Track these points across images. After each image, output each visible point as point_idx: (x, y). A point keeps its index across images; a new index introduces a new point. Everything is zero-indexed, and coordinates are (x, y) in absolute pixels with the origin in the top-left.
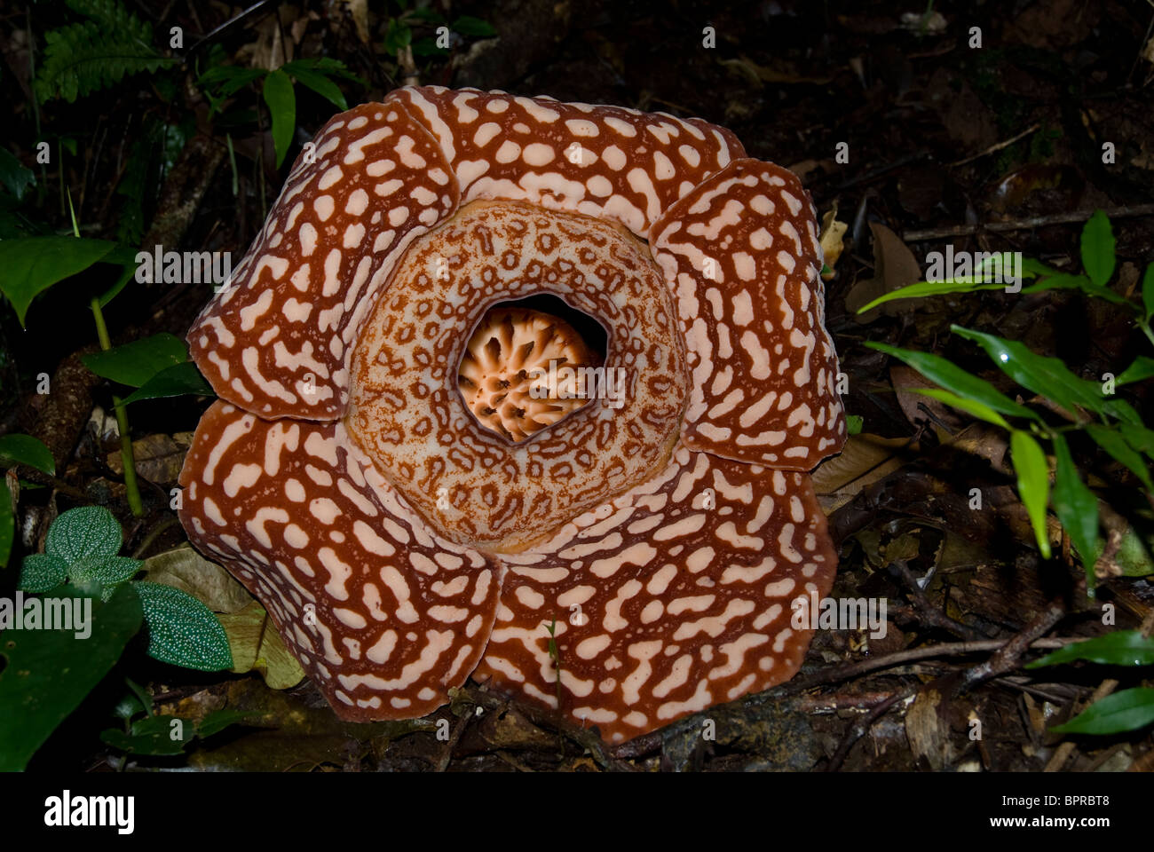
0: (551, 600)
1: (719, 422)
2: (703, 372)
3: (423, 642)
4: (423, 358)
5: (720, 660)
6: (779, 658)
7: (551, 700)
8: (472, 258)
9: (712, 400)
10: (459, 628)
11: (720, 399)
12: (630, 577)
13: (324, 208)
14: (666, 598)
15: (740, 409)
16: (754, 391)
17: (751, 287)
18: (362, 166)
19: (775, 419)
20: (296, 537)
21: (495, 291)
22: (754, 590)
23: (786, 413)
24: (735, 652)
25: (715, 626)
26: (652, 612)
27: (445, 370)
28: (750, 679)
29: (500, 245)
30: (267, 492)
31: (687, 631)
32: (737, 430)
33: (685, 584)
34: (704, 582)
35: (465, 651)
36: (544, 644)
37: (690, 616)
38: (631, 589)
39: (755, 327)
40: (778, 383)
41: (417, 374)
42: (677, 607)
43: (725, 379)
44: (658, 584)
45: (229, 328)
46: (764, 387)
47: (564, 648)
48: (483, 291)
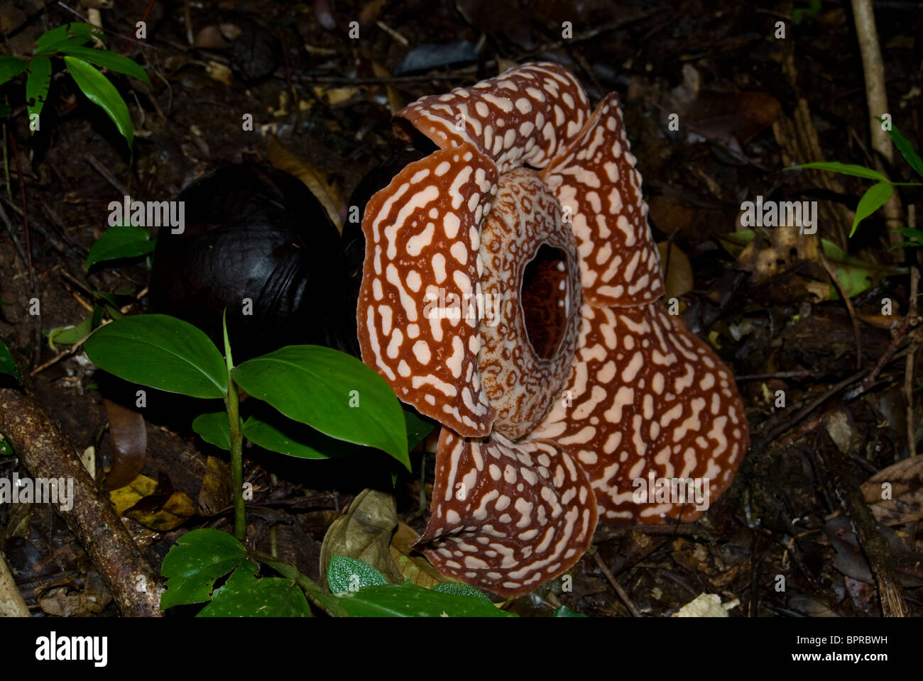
0: (600, 452)
1: (613, 283)
2: (586, 249)
3: (565, 523)
4: (504, 330)
5: (713, 444)
6: (739, 426)
7: (626, 514)
8: (503, 239)
9: (601, 269)
10: (575, 501)
11: (605, 267)
12: (632, 414)
13: (459, 251)
14: (657, 417)
15: (621, 269)
16: (627, 254)
17: (618, 185)
18: (464, 205)
19: (642, 268)
20: (503, 502)
21: (521, 257)
22: (694, 391)
23: (646, 263)
24: (717, 432)
25: (693, 423)
26: (654, 430)
27: (516, 331)
28: (736, 447)
29: (510, 220)
30: (482, 484)
31: (679, 433)
32: (626, 285)
33: (661, 406)
34: (669, 397)
35: (586, 513)
36: (611, 483)
37: (675, 423)
38: (637, 422)
39: (624, 212)
40: (640, 245)
41: (501, 343)
42: (666, 420)
43: (604, 254)
44: (648, 412)
45: (446, 381)
46: (632, 250)
47: (620, 479)
48: (514, 260)
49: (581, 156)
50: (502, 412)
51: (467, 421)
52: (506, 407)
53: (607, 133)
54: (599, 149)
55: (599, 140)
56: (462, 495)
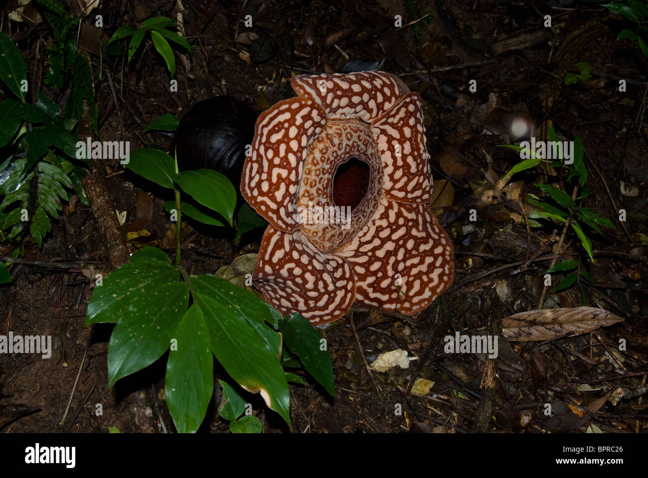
0: (367, 269)
1: (400, 190)
2: (390, 169)
3: (336, 296)
4: (320, 192)
5: (431, 280)
6: (448, 275)
7: (375, 304)
8: (329, 149)
9: (395, 182)
10: (345, 287)
11: (398, 181)
12: (391, 256)
13: (294, 145)
14: (404, 260)
15: (407, 184)
16: (411, 177)
17: (410, 140)
18: (302, 125)
19: (418, 186)
20: (297, 271)
21: (338, 160)
22: (430, 253)
23: (422, 184)
24: (435, 275)
25: (424, 268)
26: (401, 266)
27: (327, 194)
28: (443, 285)
29: (336, 141)
30: (287, 258)
31: (414, 271)
32: (407, 192)
33: (408, 255)
34: (414, 252)
35: (349, 295)
36: (370, 285)
37: (414, 266)
38: (392, 260)
39: (411, 154)
40: (419, 173)
41: (318, 198)
42: (409, 263)
43: (399, 174)
44: (400, 256)
45: (273, 202)
46: (414, 175)
47: (376, 285)
48: (334, 161)
49: (390, 120)
50: (313, 232)
51: (280, 223)
52: (316, 230)
53: (407, 112)
54: (401, 119)
55: (402, 114)
56: (275, 260)
